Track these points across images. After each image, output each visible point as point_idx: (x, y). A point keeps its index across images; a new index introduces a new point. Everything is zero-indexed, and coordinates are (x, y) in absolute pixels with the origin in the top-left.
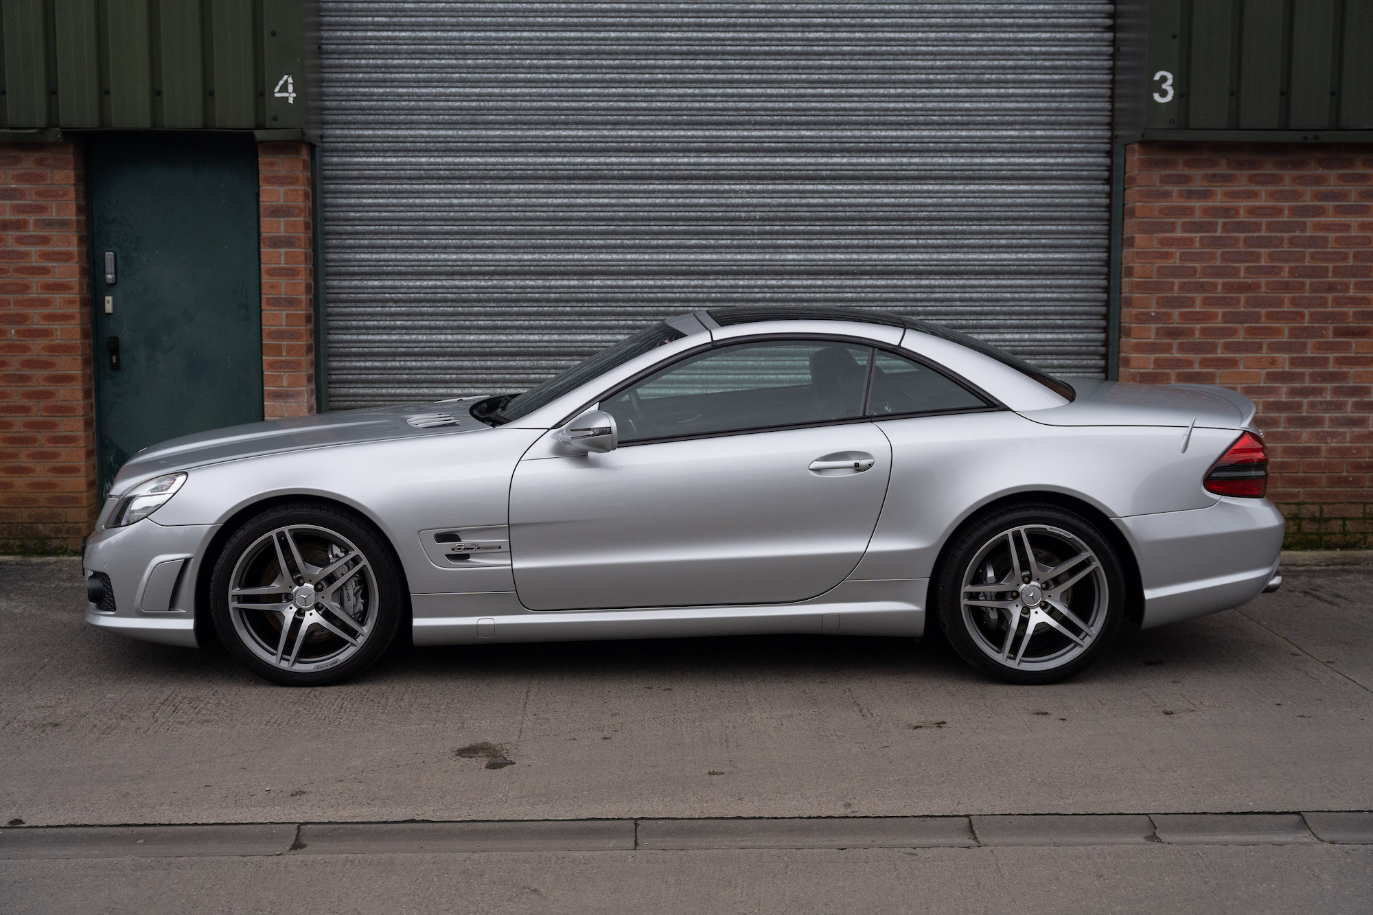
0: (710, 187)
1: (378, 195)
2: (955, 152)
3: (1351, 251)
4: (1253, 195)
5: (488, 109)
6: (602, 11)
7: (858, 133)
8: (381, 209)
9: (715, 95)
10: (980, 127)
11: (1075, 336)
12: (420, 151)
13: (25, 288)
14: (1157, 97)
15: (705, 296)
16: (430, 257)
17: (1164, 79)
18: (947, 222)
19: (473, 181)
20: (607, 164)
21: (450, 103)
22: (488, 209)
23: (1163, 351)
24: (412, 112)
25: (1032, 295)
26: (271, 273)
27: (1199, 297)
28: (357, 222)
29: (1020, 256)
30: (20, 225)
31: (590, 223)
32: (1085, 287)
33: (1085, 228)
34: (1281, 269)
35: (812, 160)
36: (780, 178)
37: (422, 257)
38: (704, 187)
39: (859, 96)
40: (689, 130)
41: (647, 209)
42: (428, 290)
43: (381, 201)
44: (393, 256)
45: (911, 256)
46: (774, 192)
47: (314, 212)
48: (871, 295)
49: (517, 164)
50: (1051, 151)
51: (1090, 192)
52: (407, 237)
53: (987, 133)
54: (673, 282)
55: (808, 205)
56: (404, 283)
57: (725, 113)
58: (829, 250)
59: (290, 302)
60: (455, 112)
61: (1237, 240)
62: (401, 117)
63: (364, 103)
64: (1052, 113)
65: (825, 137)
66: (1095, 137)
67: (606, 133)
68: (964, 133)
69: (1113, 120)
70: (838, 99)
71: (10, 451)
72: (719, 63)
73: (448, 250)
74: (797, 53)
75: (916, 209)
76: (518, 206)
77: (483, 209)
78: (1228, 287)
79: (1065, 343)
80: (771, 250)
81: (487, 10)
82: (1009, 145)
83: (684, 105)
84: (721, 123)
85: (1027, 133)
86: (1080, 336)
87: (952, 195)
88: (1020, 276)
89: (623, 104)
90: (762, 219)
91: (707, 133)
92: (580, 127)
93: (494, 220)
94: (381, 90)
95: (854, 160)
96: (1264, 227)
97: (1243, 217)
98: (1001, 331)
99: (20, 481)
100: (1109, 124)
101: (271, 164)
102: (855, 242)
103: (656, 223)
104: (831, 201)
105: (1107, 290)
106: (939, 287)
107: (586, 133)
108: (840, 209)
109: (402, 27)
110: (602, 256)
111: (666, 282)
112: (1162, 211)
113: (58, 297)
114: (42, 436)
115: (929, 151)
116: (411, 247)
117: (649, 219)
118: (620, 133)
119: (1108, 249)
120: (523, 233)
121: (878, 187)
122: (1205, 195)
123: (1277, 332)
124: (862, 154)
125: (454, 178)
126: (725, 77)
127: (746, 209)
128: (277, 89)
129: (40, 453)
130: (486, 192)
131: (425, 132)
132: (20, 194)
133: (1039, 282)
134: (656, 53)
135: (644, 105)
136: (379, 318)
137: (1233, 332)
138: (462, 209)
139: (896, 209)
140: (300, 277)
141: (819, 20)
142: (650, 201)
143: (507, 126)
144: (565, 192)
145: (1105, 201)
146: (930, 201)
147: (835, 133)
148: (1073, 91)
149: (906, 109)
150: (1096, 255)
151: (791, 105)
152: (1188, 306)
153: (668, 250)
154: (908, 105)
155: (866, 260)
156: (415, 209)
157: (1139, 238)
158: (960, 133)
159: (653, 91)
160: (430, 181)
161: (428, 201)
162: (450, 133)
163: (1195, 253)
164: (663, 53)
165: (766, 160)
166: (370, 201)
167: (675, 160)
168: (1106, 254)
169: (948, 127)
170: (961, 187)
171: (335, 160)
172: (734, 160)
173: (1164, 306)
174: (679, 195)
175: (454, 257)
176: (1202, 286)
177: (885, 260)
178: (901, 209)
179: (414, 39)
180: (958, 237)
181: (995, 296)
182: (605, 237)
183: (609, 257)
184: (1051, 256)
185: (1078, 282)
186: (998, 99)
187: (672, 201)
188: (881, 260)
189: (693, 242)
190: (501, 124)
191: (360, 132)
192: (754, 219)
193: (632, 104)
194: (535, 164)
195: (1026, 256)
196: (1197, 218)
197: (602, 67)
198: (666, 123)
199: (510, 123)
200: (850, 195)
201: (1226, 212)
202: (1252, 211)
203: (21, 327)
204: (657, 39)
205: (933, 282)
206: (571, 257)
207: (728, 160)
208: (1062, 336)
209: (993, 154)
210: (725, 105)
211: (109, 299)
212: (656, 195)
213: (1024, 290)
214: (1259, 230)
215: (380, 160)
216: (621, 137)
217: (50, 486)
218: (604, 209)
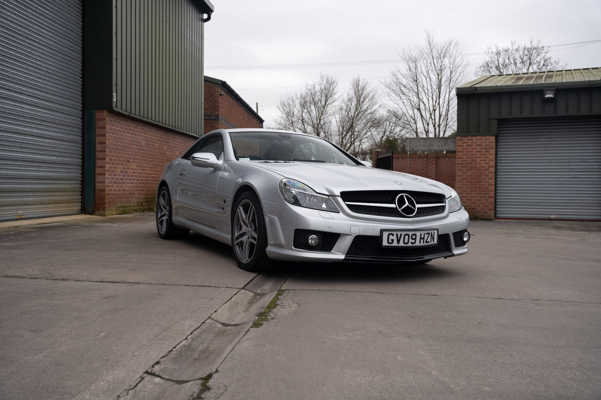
0: (20, 105)
3: (128, 142)
14: (114, 99)
17: (114, 95)
18: (59, 125)
29: (70, 137)
51: (79, 121)
54: (13, 135)
55: (38, 115)
61: (117, 137)
66: (80, 106)
85: (71, 102)
87: (60, 117)
90: (30, 118)
96: (119, 135)
100: (81, 103)
104: (41, 115)
105: (82, 148)
112: (109, 128)
119: (83, 137)
122: (113, 125)
127: (27, 114)
139: (52, 119)
141: (39, 58)
142: (8, 107)
145: (81, 124)
148: (77, 93)
150: (80, 138)
151: (34, 83)
152: (112, 153)
167: (13, 94)
172: (25, 97)
176: (113, 148)
196: (113, 131)
198: (12, 81)
201: (116, 130)
210: (23, 79)
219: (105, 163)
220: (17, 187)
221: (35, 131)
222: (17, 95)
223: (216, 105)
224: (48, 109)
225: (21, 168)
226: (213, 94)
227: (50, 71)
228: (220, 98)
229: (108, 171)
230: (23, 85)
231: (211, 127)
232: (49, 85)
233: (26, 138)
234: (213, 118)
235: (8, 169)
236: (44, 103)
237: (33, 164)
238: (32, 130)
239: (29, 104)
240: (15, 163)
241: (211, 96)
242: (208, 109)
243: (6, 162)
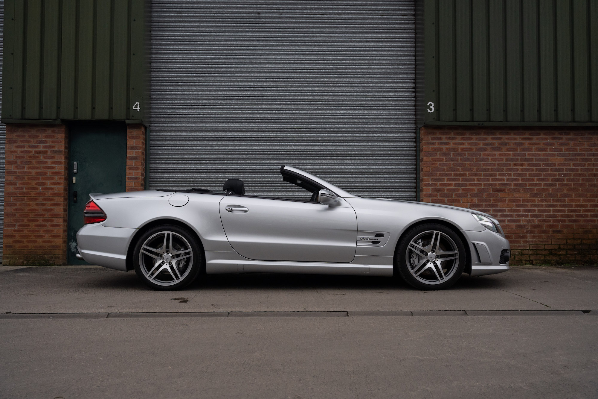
0: (281, 143)
1: (169, 146)
2: (363, 132)
3: (497, 163)
4: (463, 144)
5: (206, 117)
6: (245, 86)
7: (330, 126)
8: (169, 150)
9: (283, 113)
10: (372, 124)
11: (405, 194)
12: (183, 131)
13: (46, 173)
14: (429, 110)
15: (279, 180)
16: (185, 166)
17: (431, 105)
18: (361, 156)
19: (201, 141)
20: (246, 136)
21: (193, 115)
22: (205, 150)
23: (434, 197)
24: (180, 118)
25: (390, 180)
26: (130, 169)
27: (446, 178)
28: (161, 155)
29: (386, 167)
30: (45, 152)
31: (240, 155)
32: (409, 177)
33: (408, 158)
34: (473, 169)
35: (315, 135)
36: (304, 140)
37: (182, 166)
38: (279, 143)
39: (331, 113)
40: (274, 124)
41: (260, 150)
42: (185, 178)
43: (169, 148)
44: (173, 166)
45: (349, 167)
46: (302, 145)
47: (146, 149)
48: (336, 180)
49: (215, 135)
50: (396, 132)
51: (409, 146)
52: (178, 160)
53: (374, 126)
54: (268, 175)
55: (314, 150)
56: (176, 175)
57: (286, 119)
58: (321, 165)
59: (136, 179)
60: (195, 118)
61: (458, 159)
62: (177, 120)
63: (165, 115)
64: (396, 119)
65: (319, 127)
66: (410, 128)
67: (246, 125)
68: (366, 126)
69: (416, 122)
70: (324, 115)
71: (37, 229)
72: (284, 102)
73: (192, 164)
74: (310, 100)
75: (351, 151)
76: (216, 149)
77: (204, 150)
78: (456, 175)
79: (402, 197)
80: (302, 165)
81: (206, 85)
82: (381, 130)
83: (272, 116)
84: (284, 122)
85: (387, 126)
86: (407, 194)
87: (363, 146)
88: (386, 174)
89: (251, 116)
90: (298, 154)
91: (280, 125)
92: (237, 123)
93: (207, 154)
94: (170, 111)
95: (329, 135)
96: (467, 155)
97: (459, 151)
98: (380, 192)
99: (40, 240)
100: (415, 123)
101: (131, 132)
102: (330, 162)
103: (263, 155)
104: (322, 148)
105: (416, 178)
106: (359, 177)
107: (239, 125)
108: (325, 151)
109: (178, 90)
110: (244, 166)
111: (266, 175)
112: (432, 149)
113: (57, 177)
114: (48, 224)
115: (354, 132)
116: (179, 163)
117: (260, 154)
118: (250, 125)
119: (416, 165)
120: (217, 159)
121: (338, 144)
122: (446, 144)
123: (473, 190)
124: (332, 133)
125: (194, 140)
126: (286, 107)
127: (293, 151)
128: (134, 107)
129: (47, 230)
130: (205, 145)
131: (185, 125)
132: (46, 142)
133: (393, 176)
134: (263, 99)
135: (259, 116)
136: (167, 187)
137: (458, 190)
138: (197, 150)
139: (344, 151)
140: (140, 170)
141: (317, 89)
142: (260, 148)
143: (212, 123)
144: (232, 145)
145: (414, 149)
146: (355, 148)
147: (323, 126)
148: (402, 112)
149: (347, 118)
150: (412, 167)
151: (308, 116)
152: (443, 181)
153: (266, 165)
154: (347, 117)
155: (334, 168)
156: (181, 150)
157: (425, 158)
158: (365, 126)
159: (262, 112)
160: (186, 141)
161: (185, 148)
162: (193, 125)
163: (444, 163)
164: (265, 99)
165: (300, 134)
166: (166, 148)
167: (269, 134)
168: (415, 167)
169: (361, 124)
170: (366, 144)
171: (154, 134)
172: (289, 135)
173: (434, 181)
174: (271, 146)
175: (194, 166)
176: (447, 174)
177: (340, 168)
178: (345, 151)
179: (182, 94)
180: (365, 160)
181: (378, 180)
182: (245, 160)
183: (246, 167)
184: (397, 167)
185: (406, 176)
186: (377, 115)
187: (268, 148)
188: (339, 168)
189: (275, 162)
190: (210, 122)
191: (163, 125)
192: (296, 154)
193: (255, 116)
194: (221, 136)
195: (388, 167)
196: (444, 151)
197: (245, 104)
198: (266, 122)
199: (213, 122)
200: (328, 146)
201: (454, 149)
202: (463, 149)
203: (43, 187)
204: (263, 95)
205: (357, 176)
206: (233, 166)
207: (287, 134)
208: (401, 194)
209: (376, 133)
210: (286, 116)
211: (74, 178)
212: (262, 146)
213: (388, 178)
214: (465, 156)
215: (170, 134)
216: (251, 127)
217: (50, 242)
218: (245, 151)
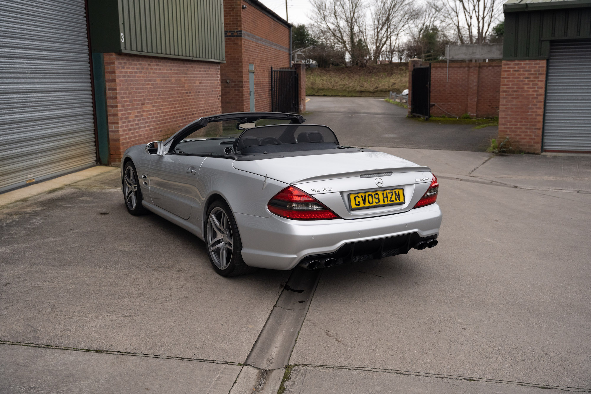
0: (18, 61)
3: (141, 83)
7: (47, 44)
14: (122, 40)
17: (122, 36)
23: (122, 111)
27: (125, 96)
32: (89, 94)
33: (87, 76)
39: (45, 32)
46: (32, 63)
51: (84, 66)
55: (40, 68)
57: (19, 34)
61: (128, 80)
65: (40, 45)
66: (84, 49)
74: (32, 15)
90: (30, 73)
96: (131, 77)
100: (88, 46)
104: (44, 67)
105: (92, 95)
111: (12, 96)
112: (119, 72)
119: (92, 83)
122: (124, 68)
126: (17, 21)
137: (130, 105)
142: (5, 66)
146: (62, 67)
150: (90, 85)
152: (124, 99)
157: (117, 80)
163: (124, 84)
172: (23, 52)
173: (121, 99)
176: (125, 93)
196: (123, 74)
198: (5, 36)
201: (127, 73)
219: (117, 111)
220: (24, 151)
221: (37, 86)
222: (14, 51)
223: (239, 19)
224: (50, 59)
225: (26, 129)
226: (234, 8)
227: (49, 16)
228: (242, 12)
229: (121, 119)
230: (20, 38)
231: (234, 44)
232: (50, 32)
233: (29, 96)
234: (235, 34)
235: (12, 133)
236: (45, 53)
237: (40, 123)
238: (35, 86)
239: (29, 58)
240: (19, 125)
241: (233, 10)
242: (230, 24)
243: (9, 127)
